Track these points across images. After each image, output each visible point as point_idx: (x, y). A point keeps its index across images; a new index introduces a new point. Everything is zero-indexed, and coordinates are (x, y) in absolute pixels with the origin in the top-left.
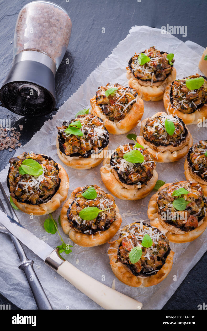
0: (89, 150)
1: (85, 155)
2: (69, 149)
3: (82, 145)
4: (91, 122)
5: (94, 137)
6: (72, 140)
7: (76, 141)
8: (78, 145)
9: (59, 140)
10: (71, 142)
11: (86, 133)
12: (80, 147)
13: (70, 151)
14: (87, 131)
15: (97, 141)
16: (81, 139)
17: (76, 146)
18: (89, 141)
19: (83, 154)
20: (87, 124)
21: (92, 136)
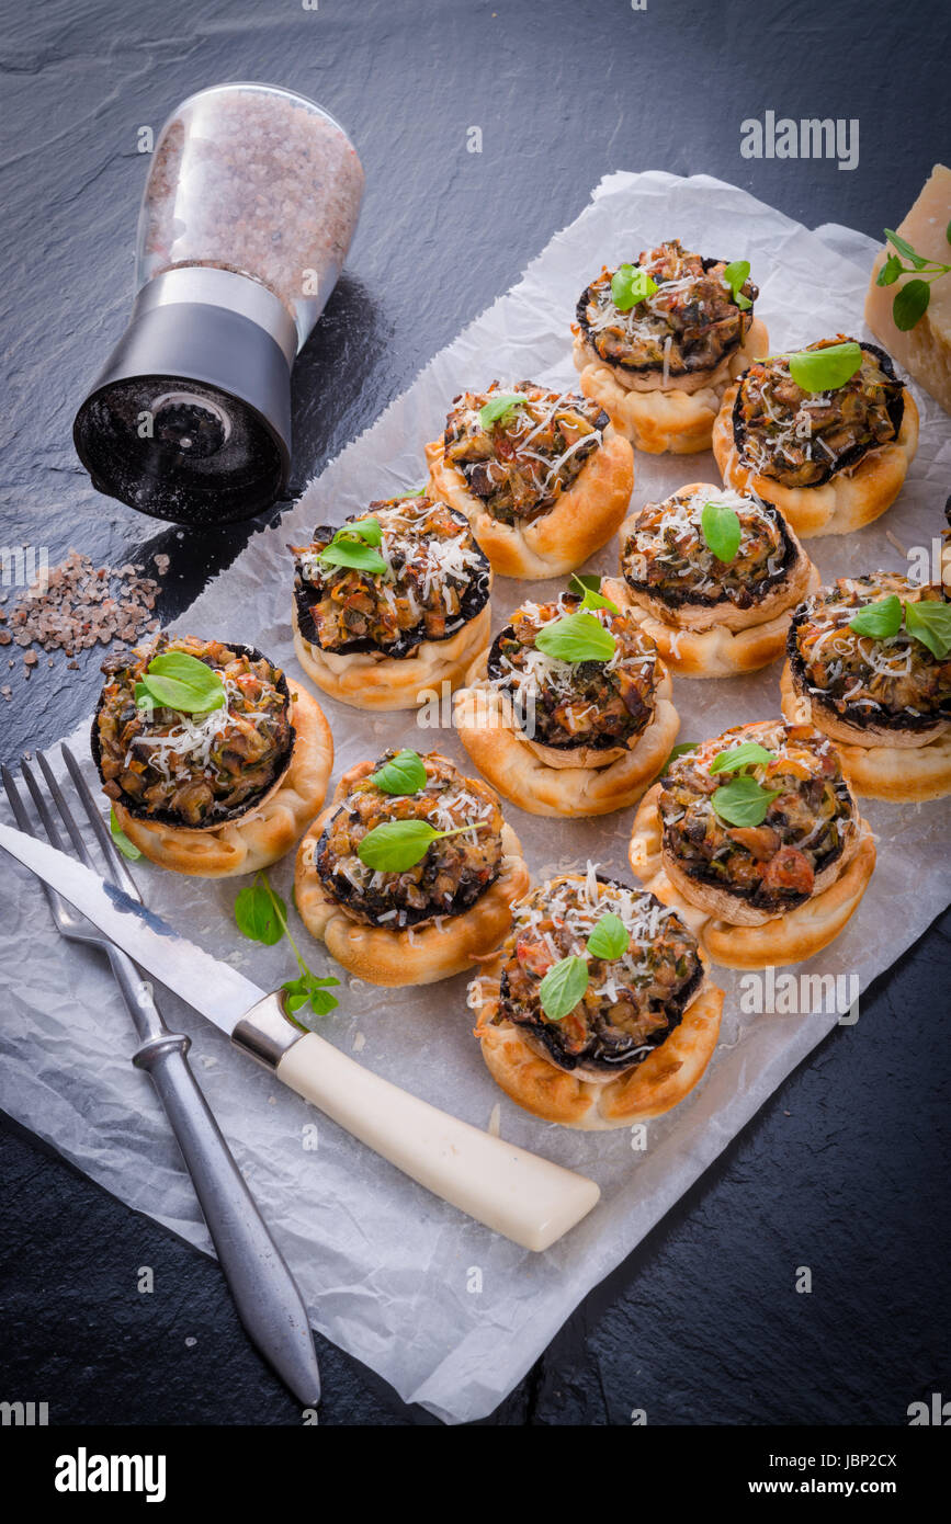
0: (410, 625)
1: (394, 644)
2: (333, 624)
3: (382, 607)
4: (421, 526)
5: (429, 576)
6: (345, 589)
7: (357, 591)
8: (367, 607)
9: (296, 593)
10: (341, 594)
11: (397, 564)
12: (374, 612)
13: (337, 631)
14: (403, 555)
15: (441, 592)
16: (378, 585)
17: (356, 611)
18: (410, 592)
19: (388, 641)
20: (407, 532)
21: (420, 571)
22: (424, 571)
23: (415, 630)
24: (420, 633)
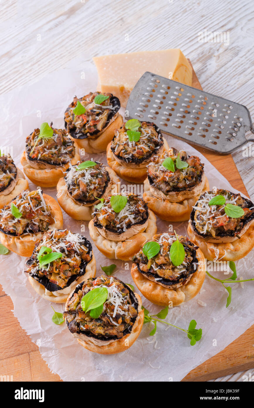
0: (80, 263)
1: (80, 272)
2: (61, 279)
3: (70, 264)
4: (55, 239)
5: (75, 246)
6: (56, 268)
7: (60, 266)
8: (67, 267)
9: (39, 282)
10: (57, 270)
11: (63, 251)
12: (70, 267)
13: (63, 281)
14: (61, 248)
15: (81, 248)
17: (65, 271)
21: (72, 247)
23: (82, 263)
24: (85, 263)
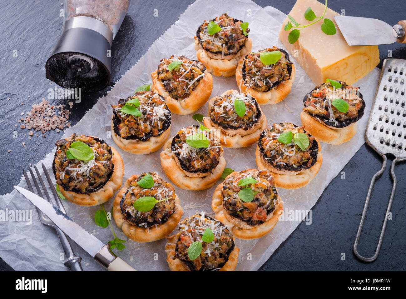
1: (143, 137)
3: (139, 127)
5: (154, 118)
7: (132, 121)
8: (135, 126)
10: (128, 122)
11: (144, 113)
12: (137, 128)
13: (126, 133)
14: (146, 111)
16: (138, 120)
17: (132, 128)
18: (148, 122)
19: (141, 137)
20: (147, 102)
21: (151, 116)
22: (152, 116)
23: (149, 133)
24: (151, 134)
